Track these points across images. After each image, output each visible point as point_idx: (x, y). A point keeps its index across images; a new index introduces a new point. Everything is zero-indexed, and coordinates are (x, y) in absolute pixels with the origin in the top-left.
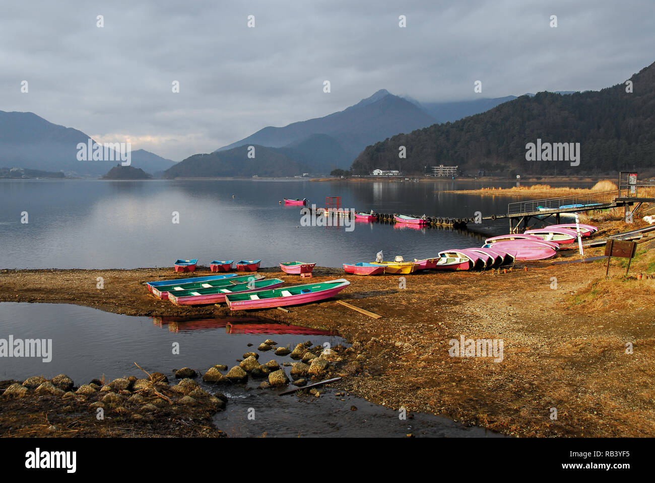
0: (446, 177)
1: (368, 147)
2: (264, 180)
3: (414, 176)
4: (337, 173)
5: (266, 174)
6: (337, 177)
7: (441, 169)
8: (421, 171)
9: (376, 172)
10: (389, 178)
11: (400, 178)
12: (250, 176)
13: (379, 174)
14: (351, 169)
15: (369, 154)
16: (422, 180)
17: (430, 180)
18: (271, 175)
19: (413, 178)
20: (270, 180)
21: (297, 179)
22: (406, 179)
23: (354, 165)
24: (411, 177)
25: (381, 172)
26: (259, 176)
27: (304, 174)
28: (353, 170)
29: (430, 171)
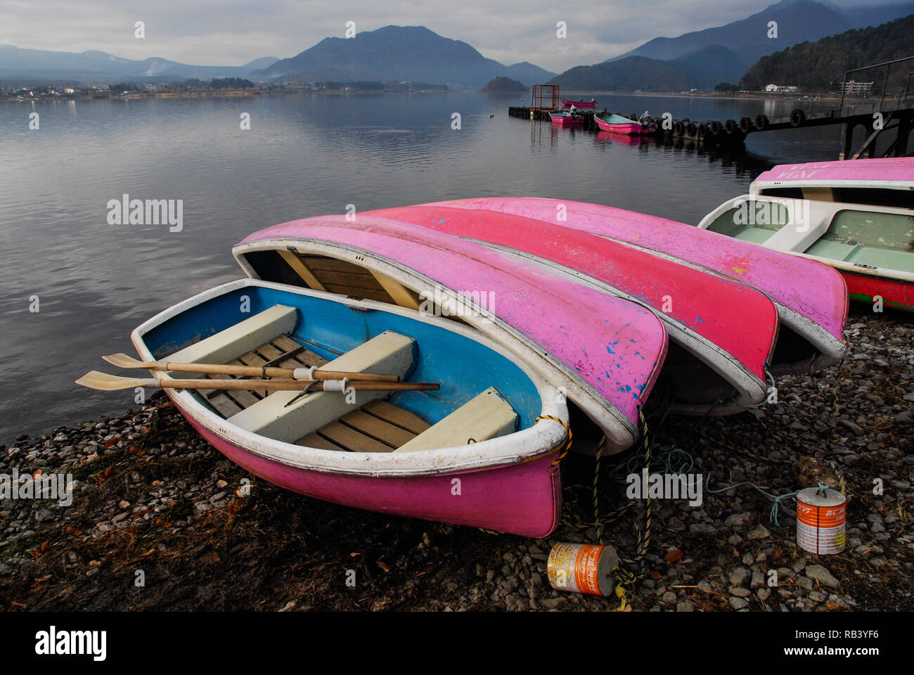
0: (856, 96)
1: (763, 58)
2: (647, 95)
3: (817, 94)
4: (723, 88)
5: (650, 89)
6: (722, 91)
7: (851, 86)
8: (826, 88)
9: (769, 88)
10: (784, 95)
11: (798, 96)
12: (633, 91)
13: (772, 90)
14: (740, 83)
15: (763, 65)
16: (824, 99)
17: (834, 99)
18: (656, 90)
19: (814, 96)
20: (654, 95)
21: (683, 94)
22: (805, 97)
23: (744, 78)
24: (812, 94)
25: (776, 87)
26: (642, 91)
27: (692, 90)
28: (743, 85)
29: (836, 87)
